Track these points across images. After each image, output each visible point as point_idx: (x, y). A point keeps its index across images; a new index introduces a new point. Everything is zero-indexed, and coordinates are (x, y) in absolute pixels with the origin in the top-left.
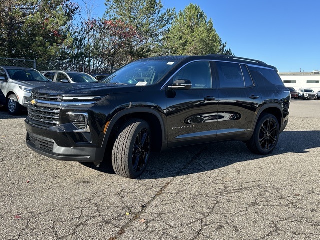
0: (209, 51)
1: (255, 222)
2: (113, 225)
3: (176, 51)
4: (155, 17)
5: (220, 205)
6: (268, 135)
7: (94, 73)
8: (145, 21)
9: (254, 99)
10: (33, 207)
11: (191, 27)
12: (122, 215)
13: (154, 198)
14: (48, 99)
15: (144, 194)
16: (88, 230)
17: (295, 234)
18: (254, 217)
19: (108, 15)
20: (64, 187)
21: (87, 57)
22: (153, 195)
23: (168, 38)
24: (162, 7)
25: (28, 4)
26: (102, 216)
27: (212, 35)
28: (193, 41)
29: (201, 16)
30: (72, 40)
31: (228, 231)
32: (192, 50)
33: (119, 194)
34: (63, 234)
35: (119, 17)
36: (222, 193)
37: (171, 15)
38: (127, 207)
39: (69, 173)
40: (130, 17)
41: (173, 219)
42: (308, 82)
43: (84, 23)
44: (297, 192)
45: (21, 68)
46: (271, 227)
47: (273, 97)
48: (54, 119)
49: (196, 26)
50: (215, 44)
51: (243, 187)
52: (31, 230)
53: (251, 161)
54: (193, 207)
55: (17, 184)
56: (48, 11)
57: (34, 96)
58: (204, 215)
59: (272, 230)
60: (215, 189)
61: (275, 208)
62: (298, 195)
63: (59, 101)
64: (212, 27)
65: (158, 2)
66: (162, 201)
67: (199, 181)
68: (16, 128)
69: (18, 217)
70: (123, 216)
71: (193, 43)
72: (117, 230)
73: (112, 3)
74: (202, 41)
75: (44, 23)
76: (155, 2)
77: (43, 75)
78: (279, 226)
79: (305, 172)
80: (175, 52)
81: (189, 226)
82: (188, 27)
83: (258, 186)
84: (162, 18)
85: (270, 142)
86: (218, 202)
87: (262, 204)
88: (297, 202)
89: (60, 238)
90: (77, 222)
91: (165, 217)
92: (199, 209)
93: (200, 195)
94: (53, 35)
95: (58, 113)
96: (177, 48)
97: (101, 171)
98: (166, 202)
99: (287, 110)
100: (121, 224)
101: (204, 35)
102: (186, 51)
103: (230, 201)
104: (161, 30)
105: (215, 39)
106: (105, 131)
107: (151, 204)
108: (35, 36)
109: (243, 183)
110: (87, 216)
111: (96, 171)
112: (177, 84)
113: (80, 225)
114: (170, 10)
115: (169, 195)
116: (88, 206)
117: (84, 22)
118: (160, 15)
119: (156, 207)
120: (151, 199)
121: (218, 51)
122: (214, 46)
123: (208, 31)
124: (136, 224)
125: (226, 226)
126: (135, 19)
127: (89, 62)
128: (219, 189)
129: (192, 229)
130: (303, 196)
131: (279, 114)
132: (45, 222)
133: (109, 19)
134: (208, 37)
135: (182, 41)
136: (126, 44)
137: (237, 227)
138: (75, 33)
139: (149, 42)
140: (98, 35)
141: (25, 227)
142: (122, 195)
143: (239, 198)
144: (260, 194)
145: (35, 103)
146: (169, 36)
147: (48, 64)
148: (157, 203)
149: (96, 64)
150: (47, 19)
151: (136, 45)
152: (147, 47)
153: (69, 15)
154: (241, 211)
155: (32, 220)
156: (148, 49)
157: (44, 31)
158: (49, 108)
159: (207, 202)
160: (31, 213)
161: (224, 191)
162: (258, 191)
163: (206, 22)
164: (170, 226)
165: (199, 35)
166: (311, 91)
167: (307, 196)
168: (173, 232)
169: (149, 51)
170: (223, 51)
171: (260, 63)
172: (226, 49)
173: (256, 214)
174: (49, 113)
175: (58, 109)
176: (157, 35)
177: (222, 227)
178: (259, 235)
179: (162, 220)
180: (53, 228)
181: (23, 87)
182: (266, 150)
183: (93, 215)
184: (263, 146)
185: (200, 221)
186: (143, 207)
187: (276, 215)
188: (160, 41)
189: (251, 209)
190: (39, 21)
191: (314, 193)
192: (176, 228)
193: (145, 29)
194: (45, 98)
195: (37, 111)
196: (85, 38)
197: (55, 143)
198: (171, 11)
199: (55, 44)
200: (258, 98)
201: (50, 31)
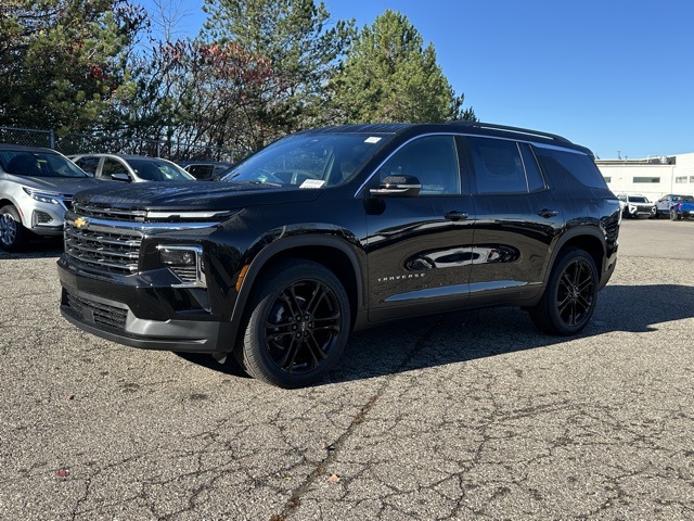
0: (428, 113)
1: (573, 480)
2: (271, 487)
3: (357, 112)
4: (311, 37)
5: (492, 443)
6: (576, 294)
7: (181, 158)
8: (289, 47)
9: (547, 216)
10: (91, 452)
11: (389, 61)
12: (288, 466)
13: (350, 431)
14: (113, 215)
15: (327, 422)
16: (219, 499)
17: (660, 502)
18: (569, 468)
19: (210, 31)
20: (150, 407)
21: (163, 124)
22: (347, 424)
23: (340, 83)
24: (326, 16)
25: (35, 6)
26: (246, 470)
27: (433, 78)
28: (393, 90)
29: (409, 36)
30: (133, 86)
31: (518, 499)
32: (391, 111)
33: (272, 422)
34: (168, 509)
35: (234, 38)
36: (491, 418)
37: (344, 34)
38: (296, 449)
39: (157, 378)
40: (257, 38)
41: (398, 473)
42: (636, 180)
43: (158, 50)
44: (650, 415)
45: (25, 148)
46: (607, 488)
47: (586, 213)
48: (127, 259)
49: (398, 59)
50: (440, 98)
51: (534, 405)
52: (97, 500)
53: (541, 349)
54: (435, 449)
55: (46, 401)
56: (80, 22)
57: (79, 210)
58: (463, 466)
59: (610, 494)
60: (476, 410)
61: (608, 449)
62: (652, 422)
63: (137, 222)
64: (434, 60)
65: (318, 6)
66: (369, 437)
67: (439, 392)
68: (20, 278)
69: (63, 474)
70: (289, 469)
71: (393, 94)
72: (284, 499)
73: (217, 6)
74: (412, 90)
75: (71, 49)
76: (312, 4)
77: (73, 161)
78: (623, 487)
79: (658, 371)
80: (355, 115)
81: (436, 488)
82: (381, 61)
83: (565, 403)
84: (327, 41)
85: (579, 308)
86: (487, 438)
87: (581, 440)
88: (651, 436)
89: (163, 518)
90: (195, 482)
91: (381, 470)
92: (449, 452)
93: (445, 422)
94: (92, 75)
95: (138, 247)
96: (360, 107)
97: (226, 372)
98: (377, 439)
99: (614, 241)
100: (289, 484)
101: (417, 79)
102: (377, 112)
103: (511, 435)
104: (325, 67)
105: (440, 88)
106: (239, 285)
107: (346, 443)
108: (51, 75)
109: (531, 397)
110: (214, 470)
111: (214, 372)
112: (388, 185)
113: (202, 488)
114: (344, 24)
115: (381, 423)
116: (212, 448)
117: (157, 46)
118: (323, 33)
119: (356, 448)
120: (343, 432)
121: (446, 113)
122: (439, 102)
123: (424, 70)
124: (322, 485)
125: (512, 487)
126: (268, 42)
127: (170, 134)
128: (483, 409)
129: (443, 496)
130: (663, 423)
131: (596, 249)
132: (124, 484)
133: (211, 42)
134: (424, 82)
135: (371, 91)
136: (249, 97)
137: (536, 491)
138: (137, 73)
139: (298, 91)
140: (190, 76)
141: (82, 496)
142: (279, 423)
143: (530, 428)
144: (572, 420)
145: (83, 223)
146: (343, 79)
147: (79, 138)
148: (357, 440)
149: (183, 139)
150: (77, 41)
151: (270, 99)
152: (295, 102)
153: (124, 31)
154: (539, 457)
155: (94, 480)
156: (298, 108)
157: (73, 66)
158: (117, 236)
159: (464, 438)
160: (91, 464)
161: (495, 413)
162: (567, 413)
163: (421, 50)
164: (394, 488)
165: (405, 79)
166: (642, 200)
167: (671, 422)
168: (401, 501)
169: (299, 111)
170: (457, 112)
171: (558, 141)
172: (463, 108)
173: (571, 462)
174: (118, 247)
175: (135, 238)
176: (316, 78)
177: (506, 490)
178: (585, 507)
179: (374, 476)
180: (144, 496)
181: (32, 190)
182: (570, 326)
183: (226, 467)
184: (565, 317)
185: (456, 479)
186: (329, 448)
187: (612, 462)
188: (321, 90)
189: (559, 451)
190: (62, 43)
191: (683, 416)
192: (408, 493)
193: (289, 63)
194: (106, 214)
195: (88, 242)
196: (160, 82)
197: (130, 312)
198: (346, 25)
199: (97, 95)
200: (555, 215)
201: (84, 67)
